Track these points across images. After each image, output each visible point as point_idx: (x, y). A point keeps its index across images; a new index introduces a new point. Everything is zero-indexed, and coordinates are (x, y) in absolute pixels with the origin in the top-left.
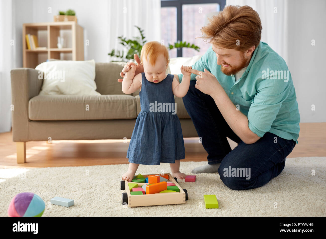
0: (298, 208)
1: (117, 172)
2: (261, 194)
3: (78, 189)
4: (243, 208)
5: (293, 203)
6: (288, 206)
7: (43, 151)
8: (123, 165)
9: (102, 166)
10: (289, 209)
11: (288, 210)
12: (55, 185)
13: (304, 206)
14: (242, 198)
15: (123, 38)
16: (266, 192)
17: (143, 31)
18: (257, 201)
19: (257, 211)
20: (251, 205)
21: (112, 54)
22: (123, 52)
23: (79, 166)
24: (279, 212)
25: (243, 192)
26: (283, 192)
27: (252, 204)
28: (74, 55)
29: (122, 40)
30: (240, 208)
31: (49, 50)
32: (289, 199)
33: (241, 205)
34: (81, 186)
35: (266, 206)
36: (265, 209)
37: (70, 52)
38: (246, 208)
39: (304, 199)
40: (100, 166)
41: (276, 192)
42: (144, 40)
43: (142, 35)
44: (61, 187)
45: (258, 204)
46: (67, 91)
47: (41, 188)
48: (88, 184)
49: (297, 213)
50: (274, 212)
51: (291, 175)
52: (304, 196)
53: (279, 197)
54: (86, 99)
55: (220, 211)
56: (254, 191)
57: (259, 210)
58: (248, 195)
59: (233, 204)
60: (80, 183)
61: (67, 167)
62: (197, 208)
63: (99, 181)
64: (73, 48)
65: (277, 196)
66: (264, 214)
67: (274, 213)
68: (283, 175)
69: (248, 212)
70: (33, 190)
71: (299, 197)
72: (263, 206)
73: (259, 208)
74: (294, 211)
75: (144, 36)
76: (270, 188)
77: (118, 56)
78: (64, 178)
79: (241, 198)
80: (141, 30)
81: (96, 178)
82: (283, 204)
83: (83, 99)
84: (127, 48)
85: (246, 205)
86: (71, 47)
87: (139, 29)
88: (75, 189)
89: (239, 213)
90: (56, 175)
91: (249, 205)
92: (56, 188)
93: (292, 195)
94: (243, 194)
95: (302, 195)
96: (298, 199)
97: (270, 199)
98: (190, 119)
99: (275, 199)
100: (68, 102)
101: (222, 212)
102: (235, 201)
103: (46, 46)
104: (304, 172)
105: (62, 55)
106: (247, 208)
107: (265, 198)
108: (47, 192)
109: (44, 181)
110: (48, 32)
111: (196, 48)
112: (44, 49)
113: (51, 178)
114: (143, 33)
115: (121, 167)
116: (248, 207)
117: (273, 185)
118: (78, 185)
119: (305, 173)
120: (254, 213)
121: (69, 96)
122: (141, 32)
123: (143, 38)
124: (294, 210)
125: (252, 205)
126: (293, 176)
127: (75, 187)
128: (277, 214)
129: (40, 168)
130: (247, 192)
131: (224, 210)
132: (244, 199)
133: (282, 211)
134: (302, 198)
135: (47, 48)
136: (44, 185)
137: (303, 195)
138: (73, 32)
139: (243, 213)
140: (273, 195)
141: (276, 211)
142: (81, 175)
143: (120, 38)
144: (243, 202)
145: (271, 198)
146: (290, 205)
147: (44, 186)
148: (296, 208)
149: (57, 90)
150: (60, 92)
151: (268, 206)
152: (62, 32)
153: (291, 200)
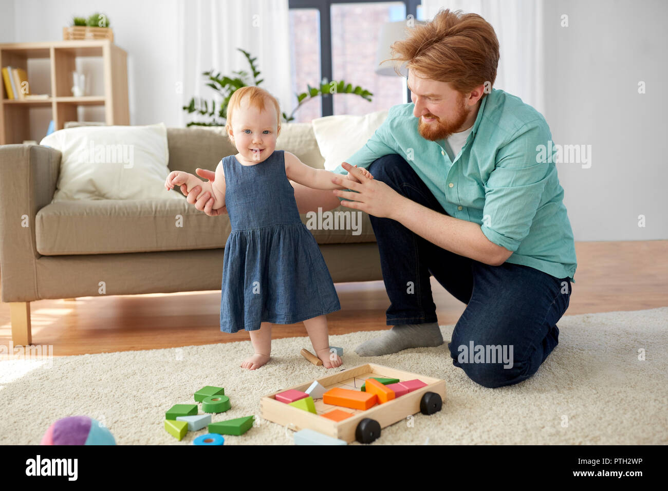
0: (616, 419)
1: (235, 360)
2: (537, 394)
3: (164, 401)
4: (511, 425)
5: (603, 410)
6: (596, 416)
7: (62, 317)
8: (242, 343)
9: (201, 347)
10: (599, 421)
11: (598, 425)
12: (112, 393)
13: (625, 414)
14: (503, 403)
15: (214, 75)
16: (545, 389)
17: (255, 59)
18: (534, 408)
19: (540, 430)
20: (525, 417)
21: (190, 108)
22: (214, 104)
23: (152, 349)
24: (582, 429)
25: (503, 392)
26: (579, 388)
27: (525, 415)
28: (108, 110)
29: (212, 79)
30: (505, 425)
31: (55, 100)
32: (594, 401)
33: (504, 417)
34: (168, 393)
35: (554, 419)
36: (554, 423)
37: (102, 103)
38: (516, 423)
39: (622, 400)
40: (195, 348)
41: (565, 387)
42: (259, 78)
43: (253, 68)
44: (127, 398)
45: (538, 414)
46: (113, 189)
47: (85, 400)
48: (183, 387)
49: (617, 429)
50: (573, 429)
51: (584, 352)
52: (620, 394)
53: (574, 398)
54: (158, 208)
55: (468, 434)
56: (523, 388)
57: (543, 427)
58: (513, 397)
59: (489, 416)
60: (164, 386)
61: (127, 353)
62: (420, 429)
63: (203, 380)
64: (107, 96)
65: (570, 396)
66: (554, 435)
67: (574, 432)
68: (569, 352)
69: (523, 432)
70: (69, 406)
71: (611, 396)
72: (549, 419)
73: (542, 424)
74: (610, 427)
75: (257, 69)
76: (552, 381)
77: (203, 113)
78: (127, 376)
79: (500, 403)
80: (252, 57)
81: (197, 375)
82: (586, 412)
83: (151, 207)
84: (223, 95)
85: (514, 419)
86: (103, 94)
87: (247, 55)
88: (158, 401)
89: (506, 436)
90: (108, 371)
91: (521, 417)
92: (118, 400)
93: (598, 393)
94: (503, 396)
95: (616, 392)
96: (610, 401)
97: (558, 403)
98: (374, 243)
99: (567, 402)
100: (122, 214)
101: (472, 436)
102: (491, 410)
103: (47, 91)
104: (607, 343)
105: (81, 110)
106: (518, 424)
107: (547, 402)
108: (100, 410)
109: (87, 386)
110: (52, 62)
111: (365, 94)
112: (43, 98)
113: (98, 378)
114: (255, 63)
115: (241, 348)
116: (520, 423)
117: (556, 373)
118: (161, 392)
119: (610, 347)
120: (536, 434)
121: (121, 202)
122: (251, 61)
123: (256, 74)
124: (609, 425)
125: (527, 418)
126: (588, 353)
127: (156, 395)
128: (580, 433)
129: (69, 357)
130: (510, 390)
131: (476, 432)
132: (507, 406)
133: (586, 427)
134: (617, 399)
135: (50, 96)
136: (89, 394)
137: (618, 393)
138: (105, 62)
139: (514, 436)
140: (560, 394)
141: (575, 428)
142: (162, 368)
143: (207, 74)
144: (506, 412)
145: (558, 400)
146: (599, 414)
147: (91, 396)
148: (613, 420)
149: (92, 189)
150: (97, 193)
151: (557, 418)
152: (79, 61)
153: (598, 402)
